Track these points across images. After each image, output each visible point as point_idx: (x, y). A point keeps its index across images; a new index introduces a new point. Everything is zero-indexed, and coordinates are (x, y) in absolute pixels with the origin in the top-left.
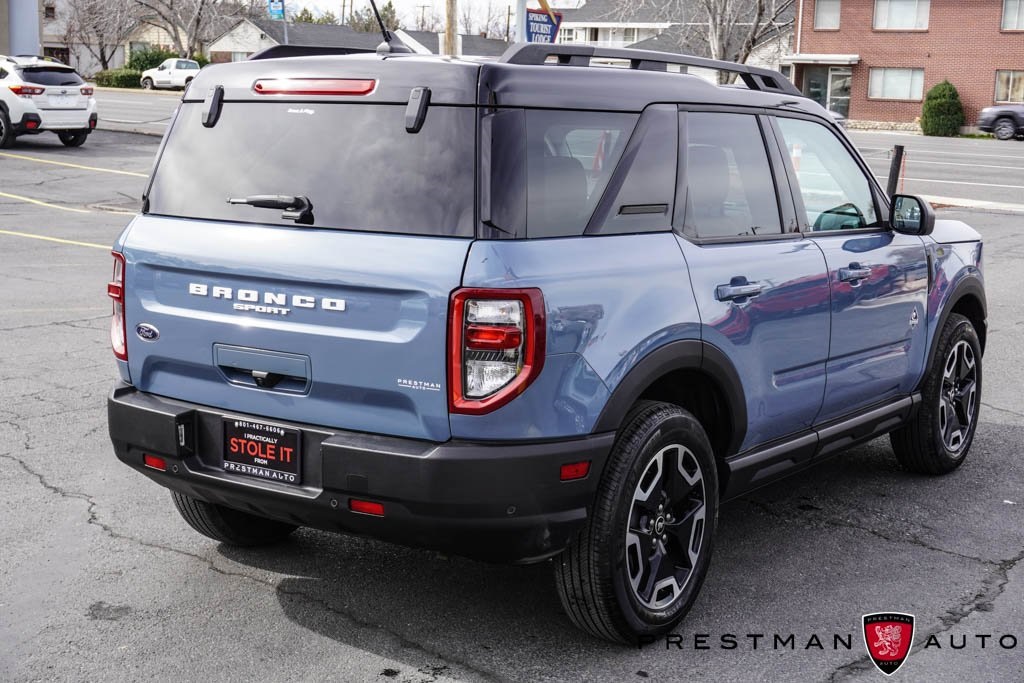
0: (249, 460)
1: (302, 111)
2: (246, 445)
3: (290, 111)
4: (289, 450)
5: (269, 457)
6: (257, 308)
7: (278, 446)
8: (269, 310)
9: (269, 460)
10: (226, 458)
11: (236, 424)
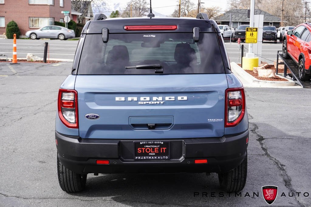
0: (147, 155)
1: (150, 36)
2: (145, 150)
3: (144, 36)
4: (164, 149)
5: (155, 152)
6: (150, 103)
7: (159, 148)
8: (155, 103)
9: (155, 153)
10: (136, 156)
11: (141, 143)
